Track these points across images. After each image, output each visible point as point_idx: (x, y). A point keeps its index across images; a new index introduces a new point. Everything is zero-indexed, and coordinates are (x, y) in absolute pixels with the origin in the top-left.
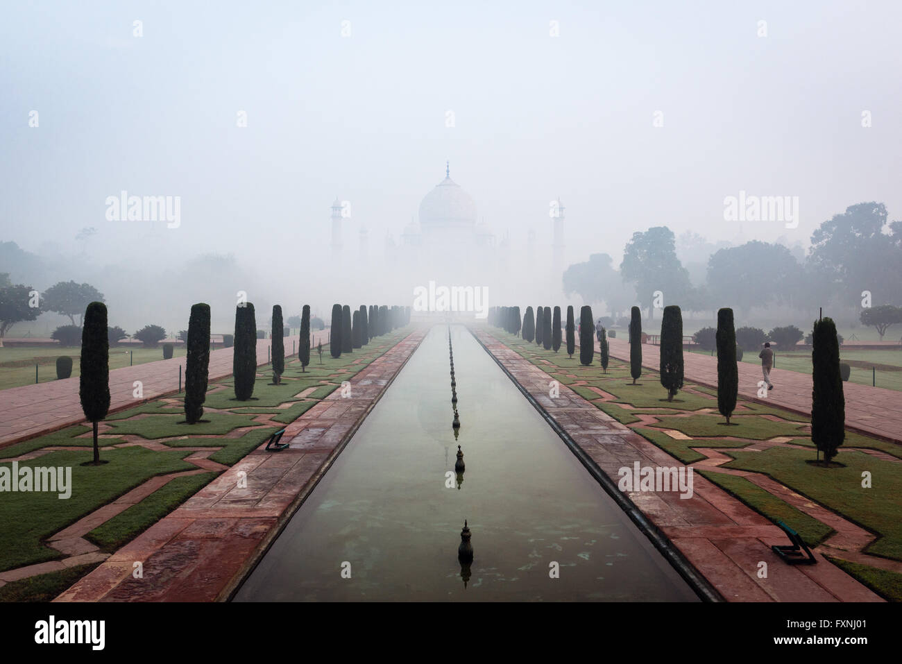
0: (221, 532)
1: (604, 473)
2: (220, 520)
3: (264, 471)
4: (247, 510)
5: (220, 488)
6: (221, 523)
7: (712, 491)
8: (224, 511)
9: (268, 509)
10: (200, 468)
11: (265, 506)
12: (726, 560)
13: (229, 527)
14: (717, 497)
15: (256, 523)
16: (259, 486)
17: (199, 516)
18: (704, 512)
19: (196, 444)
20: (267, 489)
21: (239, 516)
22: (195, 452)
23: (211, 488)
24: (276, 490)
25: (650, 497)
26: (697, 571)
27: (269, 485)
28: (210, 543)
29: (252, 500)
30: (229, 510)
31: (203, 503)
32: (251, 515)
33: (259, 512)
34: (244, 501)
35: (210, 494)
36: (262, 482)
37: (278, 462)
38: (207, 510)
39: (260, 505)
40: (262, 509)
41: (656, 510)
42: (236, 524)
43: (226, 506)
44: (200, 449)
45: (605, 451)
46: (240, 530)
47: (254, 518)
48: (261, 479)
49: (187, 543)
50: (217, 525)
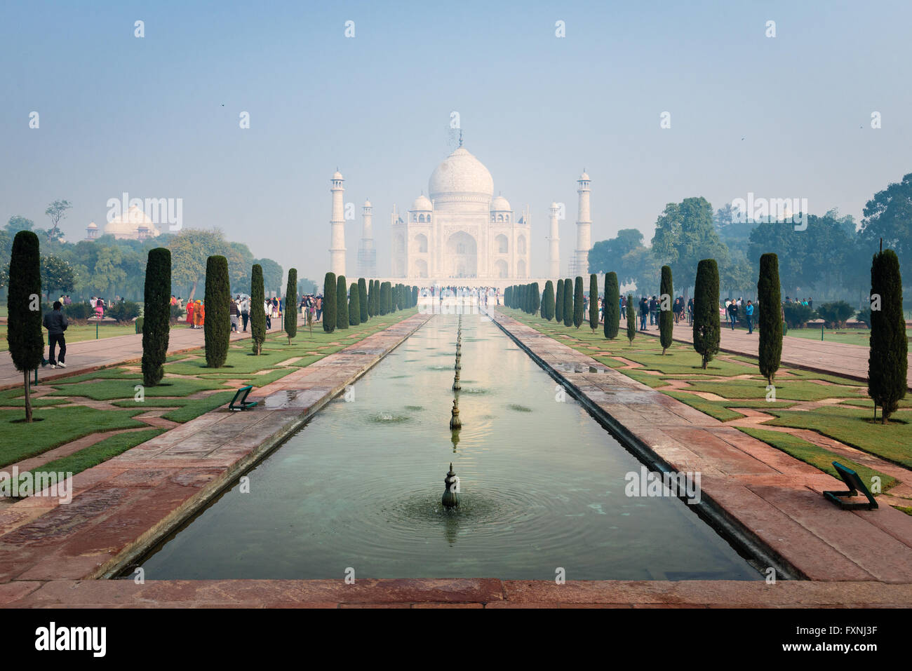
0: (157, 481)
1: (624, 429)
2: (157, 470)
3: (223, 427)
4: (193, 461)
5: (167, 441)
6: (158, 472)
7: (752, 443)
8: (164, 462)
9: (217, 460)
10: (150, 425)
11: (215, 457)
12: (768, 506)
13: (167, 475)
14: (756, 449)
15: (200, 472)
16: (213, 439)
17: (134, 467)
18: (741, 463)
19: (151, 404)
20: (220, 442)
21: (182, 466)
22: (148, 411)
23: (155, 441)
24: (233, 443)
25: (677, 449)
26: (733, 517)
27: (226, 439)
28: (139, 491)
29: (201, 452)
30: (172, 461)
31: (142, 455)
32: (196, 465)
33: (207, 463)
34: (192, 453)
35: (153, 447)
36: (217, 436)
37: (241, 419)
38: (146, 461)
39: (210, 456)
40: (211, 460)
41: (683, 461)
42: (176, 473)
43: (168, 458)
44: (152, 409)
45: (627, 408)
46: (179, 479)
47: (199, 468)
48: (217, 433)
49: (111, 490)
50: (152, 474)
